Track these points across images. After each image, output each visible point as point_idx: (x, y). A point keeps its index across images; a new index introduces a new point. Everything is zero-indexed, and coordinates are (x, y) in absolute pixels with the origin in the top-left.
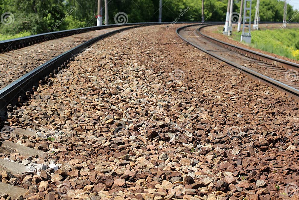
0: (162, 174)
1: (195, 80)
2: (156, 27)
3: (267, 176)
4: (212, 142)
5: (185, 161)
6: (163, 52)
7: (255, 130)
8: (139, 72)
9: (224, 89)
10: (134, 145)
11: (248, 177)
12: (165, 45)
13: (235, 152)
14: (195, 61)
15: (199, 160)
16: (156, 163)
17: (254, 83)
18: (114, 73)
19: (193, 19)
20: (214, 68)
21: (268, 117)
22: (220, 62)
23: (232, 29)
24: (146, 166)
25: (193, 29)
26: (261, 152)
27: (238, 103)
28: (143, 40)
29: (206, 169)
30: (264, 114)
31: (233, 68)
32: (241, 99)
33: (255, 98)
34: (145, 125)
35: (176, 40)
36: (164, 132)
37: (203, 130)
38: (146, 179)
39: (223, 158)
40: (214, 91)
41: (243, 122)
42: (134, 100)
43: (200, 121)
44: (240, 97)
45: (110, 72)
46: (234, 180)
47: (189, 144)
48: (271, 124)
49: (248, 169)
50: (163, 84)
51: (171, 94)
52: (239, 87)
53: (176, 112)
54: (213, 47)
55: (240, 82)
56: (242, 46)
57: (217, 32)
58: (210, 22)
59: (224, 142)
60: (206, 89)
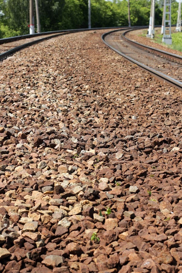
0: (34, 184)
1: (103, 83)
2: (84, 33)
3: (143, 180)
4: (97, 146)
5: (63, 169)
6: (83, 57)
7: (142, 133)
8: (50, 77)
9: (127, 91)
10: (18, 153)
11: (123, 182)
12: (87, 50)
13: (119, 156)
14: (110, 65)
15: (78, 166)
16: (32, 172)
17: (158, 84)
18: (24, 80)
19: (120, 24)
20: (125, 71)
21: (162, 118)
22: (132, 64)
23: (155, 32)
24: (21, 175)
25: (119, 34)
26: (144, 155)
27: (137, 105)
28: (68, 46)
29: (82, 176)
30: (157, 115)
31: (143, 70)
32: (140, 101)
33: (153, 100)
34: (33, 132)
35: (99, 45)
36: (51, 139)
37: (90, 135)
38: (17, 190)
39: (105, 163)
40: (117, 94)
41: (136, 124)
42: (35, 106)
43: (93, 125)
44: (139, 99)
45: (21, 79)
46: (107, 187)
47: (73, 150)
48: (162, 125)
49: (125, 173)
50: (69, 89)
51: (73, 99)
52: (142, 89)
53: (72, 116)
54: (133, 50)
55: (144, 84)
56: (161, 48)
57: (141, 35)
58: (136, 27)
59: (109, 146)
60: (110, 92)
